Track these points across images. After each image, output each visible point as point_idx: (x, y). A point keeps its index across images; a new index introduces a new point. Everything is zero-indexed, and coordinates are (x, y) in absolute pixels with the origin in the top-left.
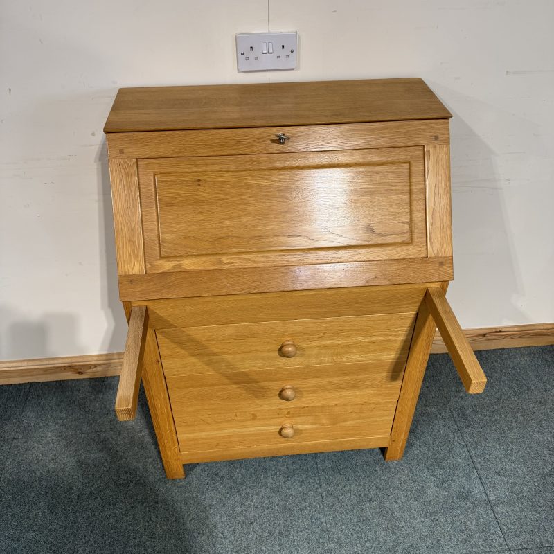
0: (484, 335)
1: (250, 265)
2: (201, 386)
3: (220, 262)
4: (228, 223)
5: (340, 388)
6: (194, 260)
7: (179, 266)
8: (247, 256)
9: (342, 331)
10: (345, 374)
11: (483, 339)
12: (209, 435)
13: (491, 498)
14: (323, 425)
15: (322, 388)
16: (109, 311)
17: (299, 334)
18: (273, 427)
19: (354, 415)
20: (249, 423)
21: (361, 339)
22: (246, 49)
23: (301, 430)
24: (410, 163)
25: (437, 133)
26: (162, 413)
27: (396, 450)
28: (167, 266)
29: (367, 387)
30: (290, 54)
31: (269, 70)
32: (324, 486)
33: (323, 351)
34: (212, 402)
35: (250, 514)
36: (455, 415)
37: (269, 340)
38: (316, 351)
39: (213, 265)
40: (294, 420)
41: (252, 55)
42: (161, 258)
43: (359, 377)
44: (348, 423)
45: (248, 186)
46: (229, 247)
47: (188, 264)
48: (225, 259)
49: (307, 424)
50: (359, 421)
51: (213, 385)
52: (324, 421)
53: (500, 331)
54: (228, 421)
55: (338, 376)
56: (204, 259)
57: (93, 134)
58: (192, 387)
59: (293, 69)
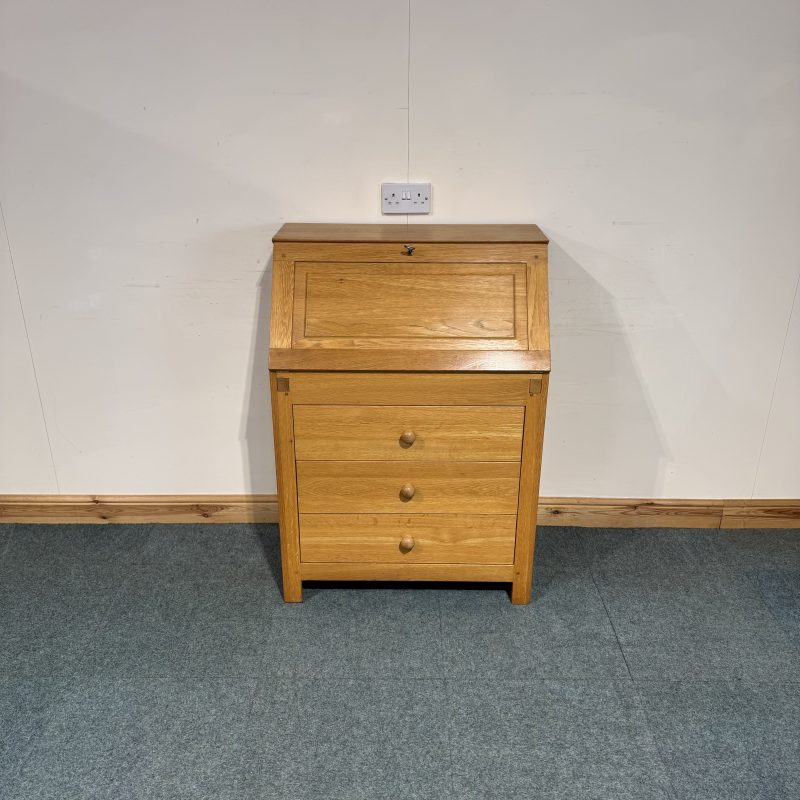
0: (635, 507)
1: (378, 347)
2: (327, 476)
3: (353, 344)
4: (361, 313)
5: (459, 493)
6: (331, 341)
7: (318, 345)
8: (375, 340)
9: (457, 422)
10: (463, 475)
11: (634, 512)
12: (331, 541)
13: (621, 641)
14: (443, 541)
15: (441, 490)
16: (246, 442)
17: (419, 422)
18: (392, 539)
19: (474, 531)
20: (370, 530)
21: (475, 433)
22: (389, 195)
23: (421, 546)
24: (514, 276)
25: (537, 253)
26: (288, 506)
27: (522, 587)
28: (309, 344)
29: (485, 494)
30: (424, 200)
31: (407, 214)
32: (444, 618)
33: (441, 445)
34: (337, 497)
35: (365, 634)
36: (595, 575)
37: (390, 426)
38: (433, 445)
39: (347, 345)
40: (416, 531)
41: (394, 200)
42: (305, 337)
43: (478, 480)
44: (470, 542)
45: (381, 285)
46: (361, 332)
47: (327, 344)
48: (356, 341)
49: (427, 539)
50: (480, 540)
51: (338, 476)
52: (445, 537)
53: (652, 504)
54: (350, 525)
55: (456, 477)
56: (339, 340)
57: (258, 262)
58: (319, 475)
59: (427, 214)
